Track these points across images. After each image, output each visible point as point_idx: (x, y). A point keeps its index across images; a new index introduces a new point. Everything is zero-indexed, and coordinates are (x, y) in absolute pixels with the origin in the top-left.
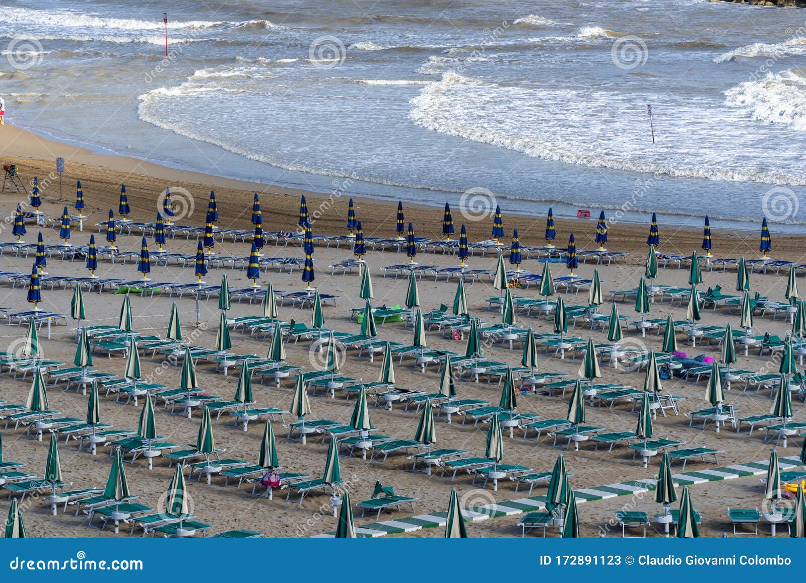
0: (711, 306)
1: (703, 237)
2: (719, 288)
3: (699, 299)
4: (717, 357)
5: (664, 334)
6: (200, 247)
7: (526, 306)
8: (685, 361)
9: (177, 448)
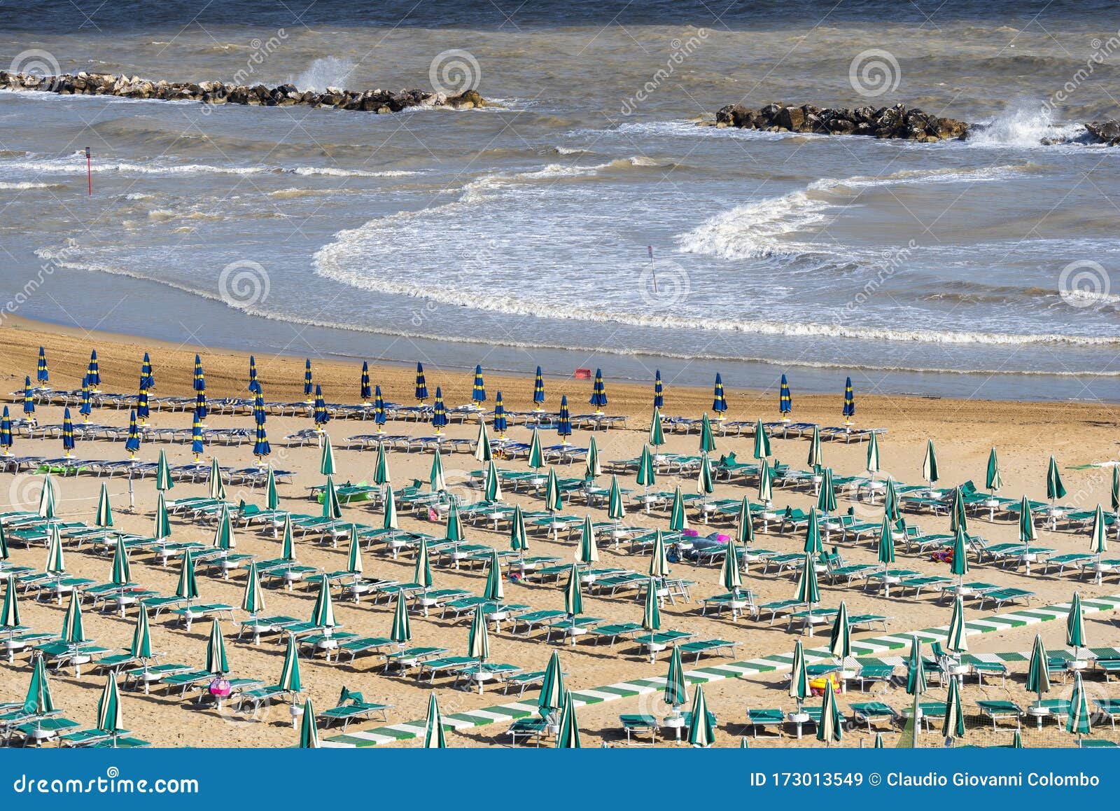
0: (725, 476)
1: (714, 397)
2: (733, 455)
3: (711, 469)
4: (732, 535)
5: (671, 509)
6: (133, 418)
7: (514, 480)
8: (696, 541)
9: (109, 653)
